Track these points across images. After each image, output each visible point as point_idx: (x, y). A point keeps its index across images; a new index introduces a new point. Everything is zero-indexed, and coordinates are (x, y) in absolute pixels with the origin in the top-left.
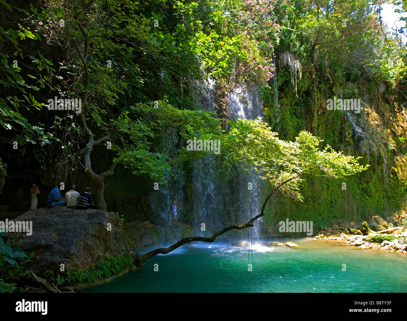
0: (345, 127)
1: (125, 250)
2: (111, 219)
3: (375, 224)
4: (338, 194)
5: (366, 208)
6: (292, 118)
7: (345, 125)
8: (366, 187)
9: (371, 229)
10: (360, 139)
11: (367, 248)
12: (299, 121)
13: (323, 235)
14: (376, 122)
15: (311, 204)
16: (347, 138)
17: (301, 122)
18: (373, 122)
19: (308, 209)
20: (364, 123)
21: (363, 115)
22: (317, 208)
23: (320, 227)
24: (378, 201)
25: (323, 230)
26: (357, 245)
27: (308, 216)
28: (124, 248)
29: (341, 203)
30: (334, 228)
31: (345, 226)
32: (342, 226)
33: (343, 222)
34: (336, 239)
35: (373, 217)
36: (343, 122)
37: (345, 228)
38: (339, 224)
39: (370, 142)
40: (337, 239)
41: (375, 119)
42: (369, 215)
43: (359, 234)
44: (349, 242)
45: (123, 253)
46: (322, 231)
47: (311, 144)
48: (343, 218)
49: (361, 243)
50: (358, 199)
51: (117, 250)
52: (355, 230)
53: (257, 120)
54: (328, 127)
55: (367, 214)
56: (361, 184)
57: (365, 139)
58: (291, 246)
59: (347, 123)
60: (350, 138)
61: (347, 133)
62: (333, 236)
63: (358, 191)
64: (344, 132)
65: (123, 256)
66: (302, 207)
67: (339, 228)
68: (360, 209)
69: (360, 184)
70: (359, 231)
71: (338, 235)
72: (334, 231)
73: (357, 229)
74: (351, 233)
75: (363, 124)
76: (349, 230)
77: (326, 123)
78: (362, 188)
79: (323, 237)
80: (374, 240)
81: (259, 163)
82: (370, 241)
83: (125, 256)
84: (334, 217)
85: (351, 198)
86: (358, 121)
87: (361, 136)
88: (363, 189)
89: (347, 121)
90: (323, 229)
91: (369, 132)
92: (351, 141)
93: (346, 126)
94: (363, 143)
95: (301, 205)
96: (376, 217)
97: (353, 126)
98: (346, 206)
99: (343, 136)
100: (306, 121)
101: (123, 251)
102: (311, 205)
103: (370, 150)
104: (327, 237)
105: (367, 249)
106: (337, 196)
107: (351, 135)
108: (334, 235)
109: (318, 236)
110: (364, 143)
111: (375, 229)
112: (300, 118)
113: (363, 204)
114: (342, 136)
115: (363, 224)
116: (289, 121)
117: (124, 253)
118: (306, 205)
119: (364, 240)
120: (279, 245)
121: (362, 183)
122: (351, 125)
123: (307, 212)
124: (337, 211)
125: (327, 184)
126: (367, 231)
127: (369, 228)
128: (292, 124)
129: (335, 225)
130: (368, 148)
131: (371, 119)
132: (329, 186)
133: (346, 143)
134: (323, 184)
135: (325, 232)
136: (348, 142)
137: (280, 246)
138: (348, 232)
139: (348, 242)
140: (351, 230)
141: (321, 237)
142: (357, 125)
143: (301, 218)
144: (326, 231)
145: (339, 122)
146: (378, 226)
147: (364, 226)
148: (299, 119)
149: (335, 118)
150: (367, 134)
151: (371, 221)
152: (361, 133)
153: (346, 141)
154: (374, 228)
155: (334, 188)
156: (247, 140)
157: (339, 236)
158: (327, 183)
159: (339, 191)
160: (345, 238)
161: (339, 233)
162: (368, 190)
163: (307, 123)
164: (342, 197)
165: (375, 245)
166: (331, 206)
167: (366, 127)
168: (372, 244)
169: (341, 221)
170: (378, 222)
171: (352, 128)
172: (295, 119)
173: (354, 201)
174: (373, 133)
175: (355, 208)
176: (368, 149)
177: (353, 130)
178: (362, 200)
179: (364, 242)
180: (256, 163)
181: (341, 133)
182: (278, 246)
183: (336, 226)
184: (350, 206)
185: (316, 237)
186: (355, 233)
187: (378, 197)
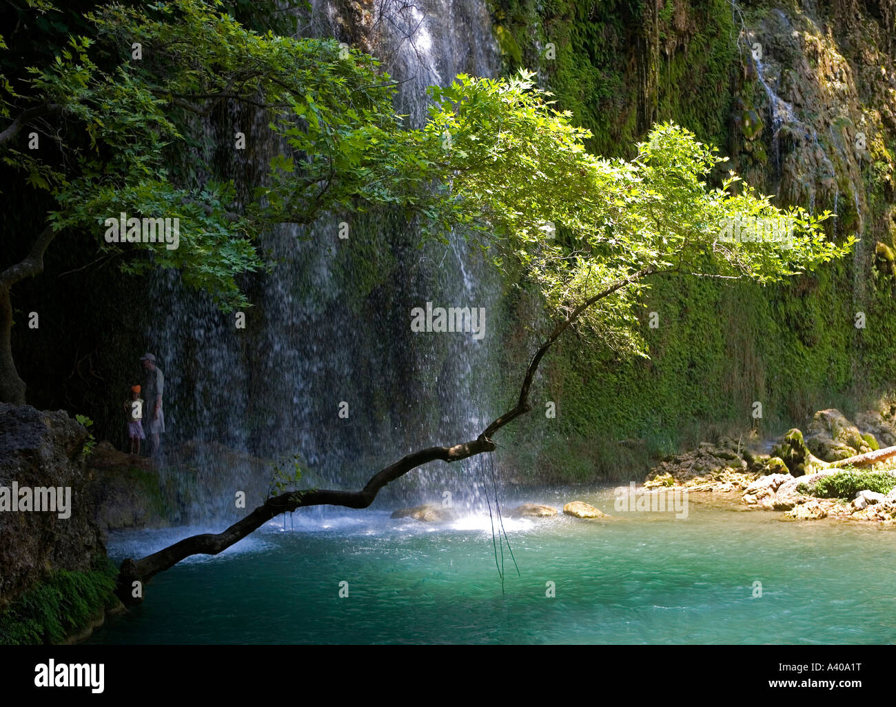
0: (741, 101)
1: (94, 546)
2: (60, 436)
3: (822, 436)
4: (712, 337)
5: (795, 382)
6: (579, 66)
7: (744, 93)
8: (797, 314)
9: (813, 452)
10: (787, 144)
11: (814, 516)
12: (601, 75)
13: (668, 476)
14: (838, 85)
15: (631, 372)
16: (749, 140)
17: (607, 79)
18: (829, 84)
19: (619, 389)
20: (802, 87)
21: (799, 58)
22: (649, 384)
23: (659, 451)
24: (830, 360)
25: (667, 460)
26: (779, 508)
27: (620, 413)
28: (91, 539)
29: (722, 367)
30: (702, 451)
31: (735, 445)
32: (726, 446)
33: (726, 430)
34: (711, 490)
35: (817, 415)
36: (736, 84)
37: (735, 450)
38: (715, 439)
39: (818, 155)
40: (714, 488)
41: (835, 75)
42: (804, 406)
43: (777, 470)
44: (754, 497)
45: (88, 555)
46: (665, 464)
47: (684, 168)
48: (725, 416)
49: (791, 502)
50: (772, 354)
51: (72, 547)
52: (767, 457)
53: (518, 82)
54: (690, 101)
55: (798, 404)
56: (783, 300)
57: (803, 143)
58: (582, 514)
59: (751, 87)
60: (757, 138)
61: (747, 123)
62: (700, 479)
63: (773, 325)
64: (738, 118)
65: (89, 567)
66: (600, 381)
67: (717, 452)
68: (777, 387)
69: (780, 303)
70: (779, 460)
71: (716, 475)
72: (702, 463)
73: (772, 456)
74: (755, 469)
75: (799, 90)
76: (747, 458)
77: (684, 84)
78: (787, 314)
79: (670, 484)
80: (830, 490)
81: (533, 232)
82: (818, 494)
83: (94, 565)
84: (700, 414)
85: (752, 349)
86: (782, 78)
87: (790, 135)
88: (788, 317)
89: (749, 80)
90: (665, 456)
91: (816, 119)
92: (760, 151)
93: (745, 98)
94: (797, 160)
95: (600, 374)
96: (825, 412)
97: (765, 98)
98: (736, 374)
99: (735, 133)
100: (624, 76)
101: (89, 548)
102: (628, 376)
103: (819, 184)
104: (681, 483)
105: (814, 519)
106: (710, 343)
107: (759, 132)
108: (702, 476)
109: (652, 479)
110: (801, 159)
111: (823, 453)
112: (604, 65)
113: (787, 371)
114: (732, 135)
115: (791, 437)
116: (569, 75)
117: (92, 557)
118: (614, 373)
119: (801, 489)
120: (544, 512)
121: (787, 297)
122: (761, 96)
123: (617, 400)
124: (708, 396)
125: (681, 302)
126: (802, 460)
127: (808, 452)
128: (578, 89)
129: (702, 443)
130: (811, 176)
131: (822, 74)
132: (685, 309)
133: (744, 156)
134: (669, 300)
135: (675, 466)
136: (750, 154)
137: (547, 516)
138: (745, 464)
139: (749, 498)
140: (755, 457)
141: (664, 484)
142: (780, 94)
143: (598, 421)
144: (678, 462)
145: (726, 84)
146: (833, 443)
147: (794, 444)
148: (600, 69)
149: (714, 68)
150: (811, 128)
151: (812, 428)
152: (791, 125)
153: (745, 152)
154: (820, 449)
155: (701, 315)
156: (494, 153)
157: (718, 479)
158: (681, 297)
159: (717, 326)
160: (735, 484)
161: (717, 469)
162: (803, 322)
163: (627, 84)
164: (726, 347)
165: (836, 507)
166: (690, 376)
167: (809, 101)
168: (826, 503)
169: (718, 427)
170: (831, 431)
171: (764, 105)
172: (588, 71)
173: (759, 359)
174: (827, 124)
175: (762, 383)
176: (811, 181)
177: (766, 110)
178: (783, 355)
179: (801, 498)
180: (524, 234)
181: (728, 123)
182: (541, 516)
183: (707, 447)
184: (747, 378)
185: (648, 483)
186: (768, 467)
187: (830, 347)
